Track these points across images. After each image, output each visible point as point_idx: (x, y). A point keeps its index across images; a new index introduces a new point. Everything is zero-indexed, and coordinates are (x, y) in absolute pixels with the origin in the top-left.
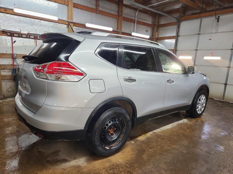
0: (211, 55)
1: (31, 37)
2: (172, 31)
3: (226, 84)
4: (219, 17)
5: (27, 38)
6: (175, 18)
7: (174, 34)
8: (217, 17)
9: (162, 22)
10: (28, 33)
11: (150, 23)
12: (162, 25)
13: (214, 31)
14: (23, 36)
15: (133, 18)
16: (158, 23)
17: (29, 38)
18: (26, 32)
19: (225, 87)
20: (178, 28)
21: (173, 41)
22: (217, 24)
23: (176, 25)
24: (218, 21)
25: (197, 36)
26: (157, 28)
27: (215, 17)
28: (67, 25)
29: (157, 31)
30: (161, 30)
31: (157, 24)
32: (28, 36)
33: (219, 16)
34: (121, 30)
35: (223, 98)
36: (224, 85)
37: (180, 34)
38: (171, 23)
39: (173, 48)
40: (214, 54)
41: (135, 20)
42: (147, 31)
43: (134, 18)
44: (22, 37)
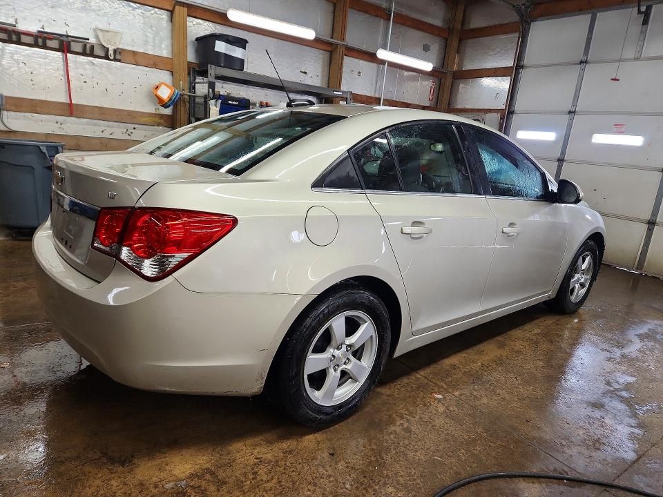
0: (615, 129)
1: (50, 43)
2: (503, 51)
3: (651, 223)
4: (649, 8)
5: (36, 45)
6: (514, 6)
7: (509, 62)
8: (643, 9)
9: (477, 22)
10: (39, 32)
11: (438, 22)
12: (473, 30)
13: (629, 54)
14: (24, 39)
15: (384, 5)
16: (463, 23)
17: (44, 47)
18: (34, 28)
19: (650, 231)
20: (522, 41)
21: (504, 84)
22: (642, 32)
23: (515, 32)
24: (645, 22)
25: (579, 67)
26: (460, 40)
27: (636, 9)
28: (167, 10)
29: (458, 52)
30: (470, 46)
31: (458, 26)
32: (41, 40)
33: (649, 3)
34: (343, 40)
35: (640, 265)
36: (645, 227)
37: (527, 61)
38: (501, 25)
39: (501, 104)
40: (623, 129)
41: (390, 11)
42: (426, 48)
43: (388, 4)
44: (19, 42)
